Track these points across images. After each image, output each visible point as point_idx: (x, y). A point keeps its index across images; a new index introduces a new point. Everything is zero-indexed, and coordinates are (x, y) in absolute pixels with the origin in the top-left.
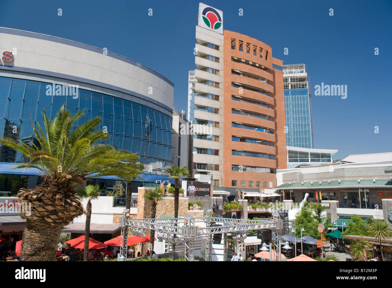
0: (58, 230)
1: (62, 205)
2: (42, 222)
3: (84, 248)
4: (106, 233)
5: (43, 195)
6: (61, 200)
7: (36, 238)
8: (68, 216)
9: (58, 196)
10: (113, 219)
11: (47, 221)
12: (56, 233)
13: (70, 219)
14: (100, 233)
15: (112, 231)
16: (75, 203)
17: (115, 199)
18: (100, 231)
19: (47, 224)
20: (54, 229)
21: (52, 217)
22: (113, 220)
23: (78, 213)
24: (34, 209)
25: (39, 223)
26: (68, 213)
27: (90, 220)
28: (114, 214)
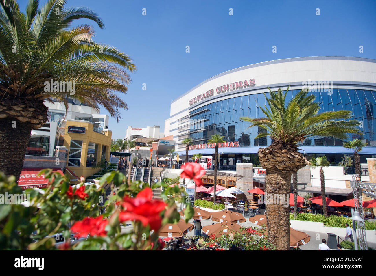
0: (288, 176)
1: (288, 157)
2: (276, 170)
3: (322, 205)
4: (340, 195)
5: (273, 150)
6: (286, 153)
7: (273, 181)
8: (294, 165)
9: (283, 150)
10: (346, 184)
11: (278, 169)
12: (287, 178)
13: (296, 168)
14: (335, 194)
15: (346, 194)
16: (298, 156)
17: (345, 169)
18: (334, 193)
19: (279, 171)
20: (285, 176)
21: (282, 166)
22: (346, 186)
23: (301, 164)
24: (268, 160)
25: (273, 171)
26: (293, 163)
27: (324, 183)
28: (346, 180)
